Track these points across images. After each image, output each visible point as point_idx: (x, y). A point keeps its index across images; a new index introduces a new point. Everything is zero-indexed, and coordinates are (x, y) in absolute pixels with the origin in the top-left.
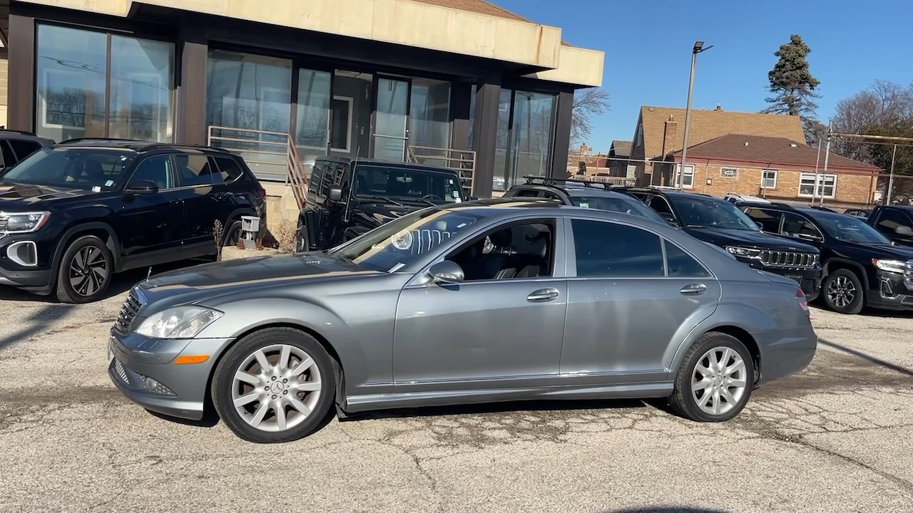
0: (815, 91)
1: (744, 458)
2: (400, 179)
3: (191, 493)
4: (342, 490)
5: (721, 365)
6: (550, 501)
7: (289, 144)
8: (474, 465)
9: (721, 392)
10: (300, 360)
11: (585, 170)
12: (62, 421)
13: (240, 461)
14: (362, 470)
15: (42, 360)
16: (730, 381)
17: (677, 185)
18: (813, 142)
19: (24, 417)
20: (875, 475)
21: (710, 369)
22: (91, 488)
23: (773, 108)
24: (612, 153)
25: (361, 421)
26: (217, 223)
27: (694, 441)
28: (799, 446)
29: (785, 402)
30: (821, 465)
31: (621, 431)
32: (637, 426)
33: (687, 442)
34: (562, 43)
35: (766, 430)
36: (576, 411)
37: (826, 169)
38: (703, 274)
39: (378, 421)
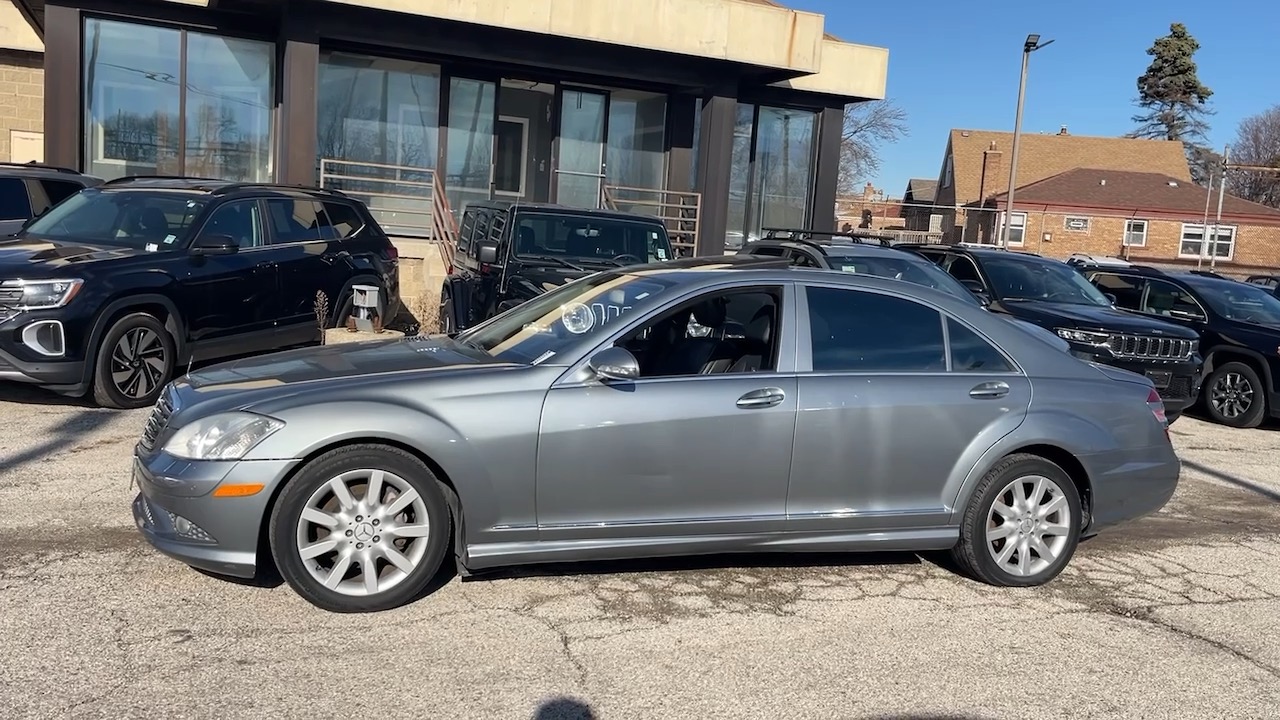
0: (1207, 105)
1: (1058, 641)
2: (582, 232)
3: (221, 687)
4: (445, 684)
5: (1031, 503)
6: (754, 704)
7: (434, 184)
8: (649, 649)
9: (1031, 542)
10: (399, 491)
11: (871, 221)
12: (61, 576)
13: (305, 638)
14: (481, 654)
15: (56, 489)
16: (1045, 526)
17: (1000, 242)
18: (1202, 179)
19: (10, 571)
20: (1257, 670)
21: (1015, 508)
22: (78, 676)
23: (1144, 130)
24: (909, 197)
25: (494, 582)
26: (321, 296)
27: (986, 616)
28: (1146, 624)
29: (1132, 558)
30: (1176, 655)
31: (877, 599)
32: (903, 592)
33: (975, 616)
34: (826, 36)
35: (1099, 600)
36: (815, 569)
37: (1219, 218)
38: (1004, 367)
39: (520, 581)
